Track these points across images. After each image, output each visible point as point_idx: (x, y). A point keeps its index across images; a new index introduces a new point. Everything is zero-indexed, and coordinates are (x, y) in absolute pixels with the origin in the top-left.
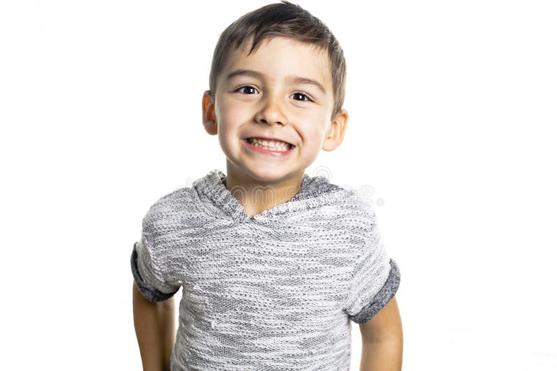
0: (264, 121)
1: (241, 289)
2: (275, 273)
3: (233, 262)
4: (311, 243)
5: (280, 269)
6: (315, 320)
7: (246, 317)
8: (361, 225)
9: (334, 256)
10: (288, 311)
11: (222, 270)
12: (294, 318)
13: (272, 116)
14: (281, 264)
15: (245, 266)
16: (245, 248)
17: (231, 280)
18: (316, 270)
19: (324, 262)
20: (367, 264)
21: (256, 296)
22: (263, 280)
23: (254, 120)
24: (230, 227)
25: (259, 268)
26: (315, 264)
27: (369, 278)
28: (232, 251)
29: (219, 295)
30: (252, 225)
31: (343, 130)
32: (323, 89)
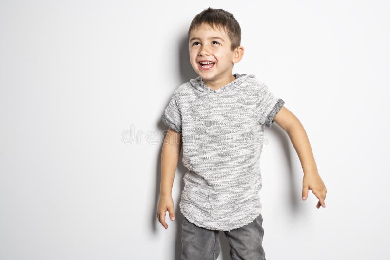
0: (201, 55)
1: (216, 117)
2: (227, 110)
3: (211, 108)
4: (239, 97)
5: (228, 108)
6: (246, 126)
7: (219, 127)
8: (256, 89)
9: (247, 101)
10: (234, 123)
11: (207, 111)
12: (237, 126)
13: (203, 53)
14: (228, 106)
15: (215, 109)
16: (214, 102)
17: (211, 114)
18: (241, 107)
19: (244, 104)
20: (262, 103)
21: (221, 119)
22: (222, 113)
23: (198, 55)
24: (207, 95)
25: (220, 109)
26: (241, 105)
27: (264, 108)
28: (210, 104)
29: (208, 120)
30: (215, 94)
31: (242, 54)
32: (223, 40)
